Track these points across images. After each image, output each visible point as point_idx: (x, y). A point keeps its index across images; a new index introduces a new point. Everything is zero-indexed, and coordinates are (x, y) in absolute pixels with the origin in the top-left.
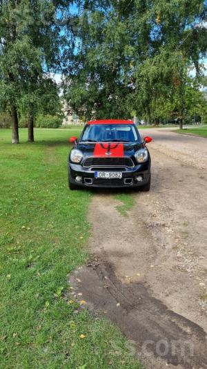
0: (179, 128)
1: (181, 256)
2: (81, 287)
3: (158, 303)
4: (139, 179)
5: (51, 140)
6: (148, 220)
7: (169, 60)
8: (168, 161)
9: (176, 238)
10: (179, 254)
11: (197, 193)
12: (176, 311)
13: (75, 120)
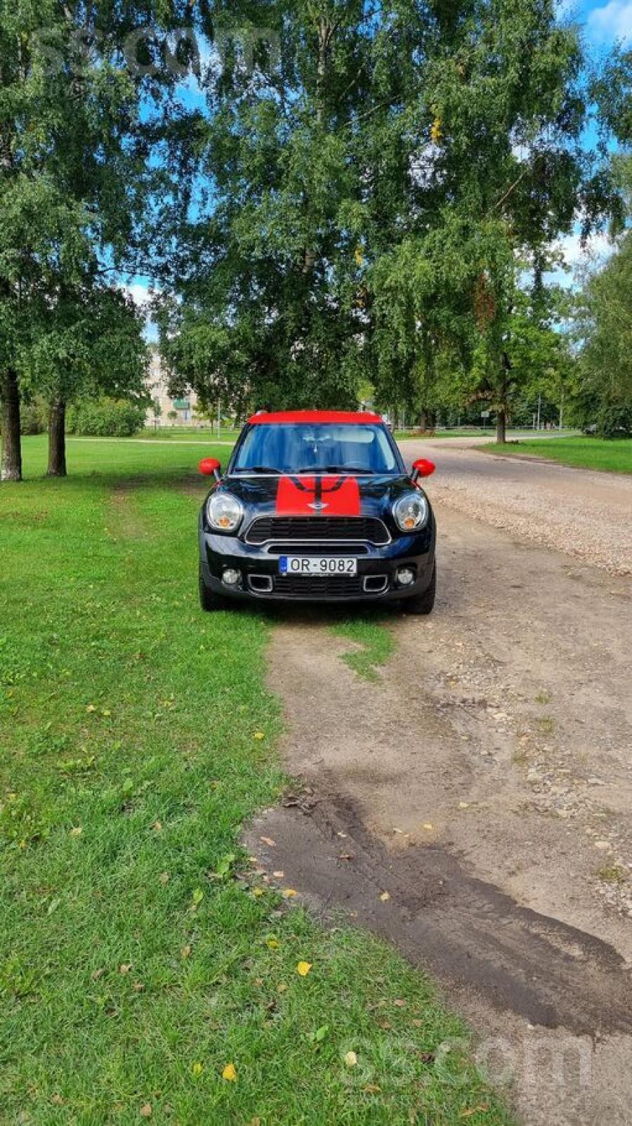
0: (494, 439)
1: (539, 777)
2: (278, 858)
3: (491, 891)
4: (405, 577)
5: (118, 471)
6: (439, 691)
7: (468, 245)
8: (476, 533)
9: (520, 735)
10: (533, 774)
11: (565, 617)
12: (541, 908)
13: (181, 414)
